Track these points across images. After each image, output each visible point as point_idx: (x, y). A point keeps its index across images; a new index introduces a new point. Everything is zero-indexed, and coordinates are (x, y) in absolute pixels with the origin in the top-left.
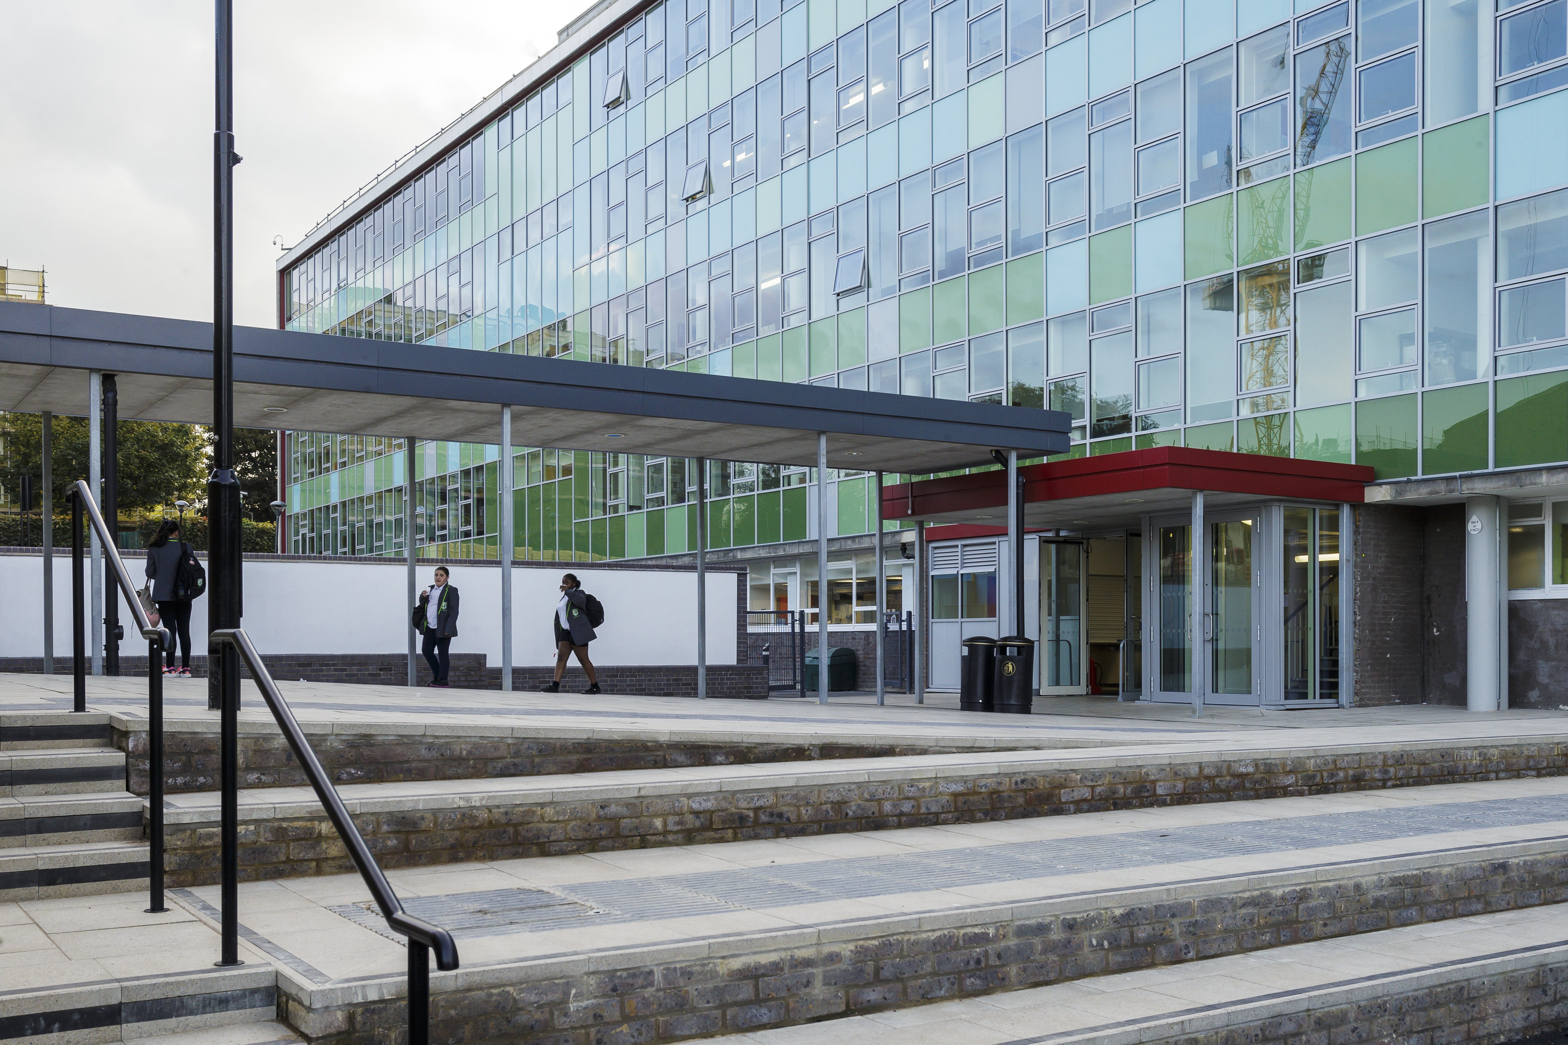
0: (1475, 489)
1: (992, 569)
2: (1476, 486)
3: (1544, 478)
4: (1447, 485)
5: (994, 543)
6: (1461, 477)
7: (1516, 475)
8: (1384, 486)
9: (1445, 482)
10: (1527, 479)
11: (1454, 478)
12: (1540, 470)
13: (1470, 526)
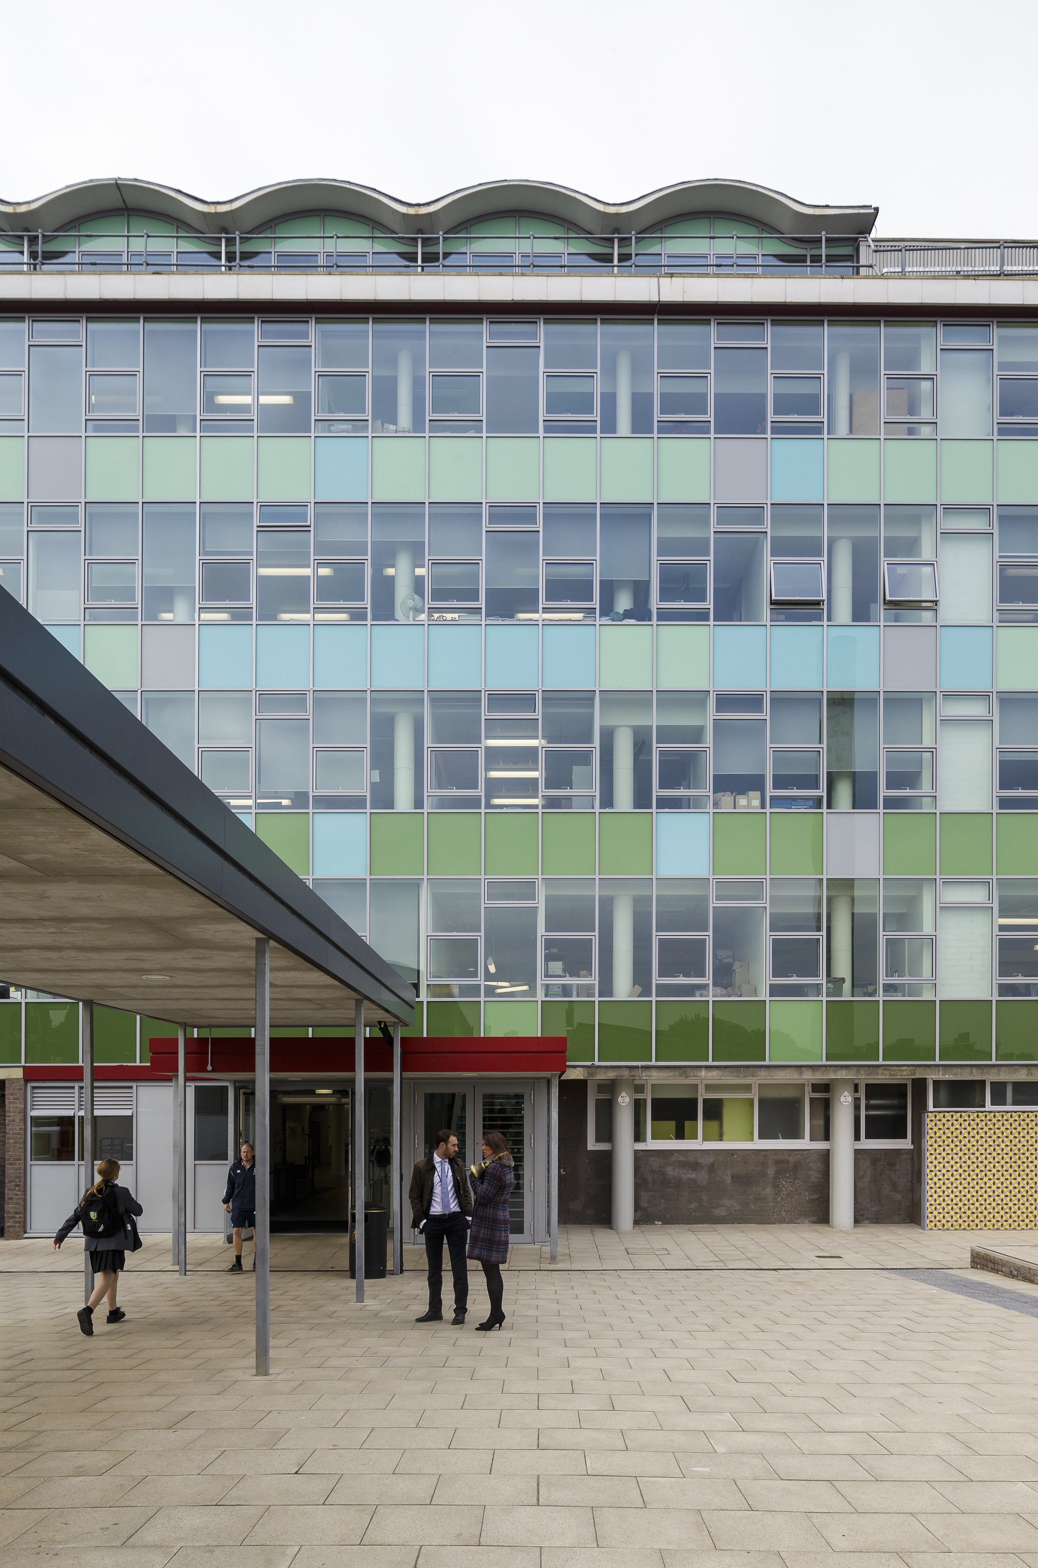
0: (652, 1076)
1: (128, 1113)
2: (652, 1074)
3: (703, 1073)
4: (630, 1072)
5: (131, 1087)
6: (642, 1067)
7: (683, 1069)
8: (578, 1069)
9: (628, 1069)
10: (691, 1073)
11: (637, 1067)
12: (700, 1067)
13: (620, 1100)
